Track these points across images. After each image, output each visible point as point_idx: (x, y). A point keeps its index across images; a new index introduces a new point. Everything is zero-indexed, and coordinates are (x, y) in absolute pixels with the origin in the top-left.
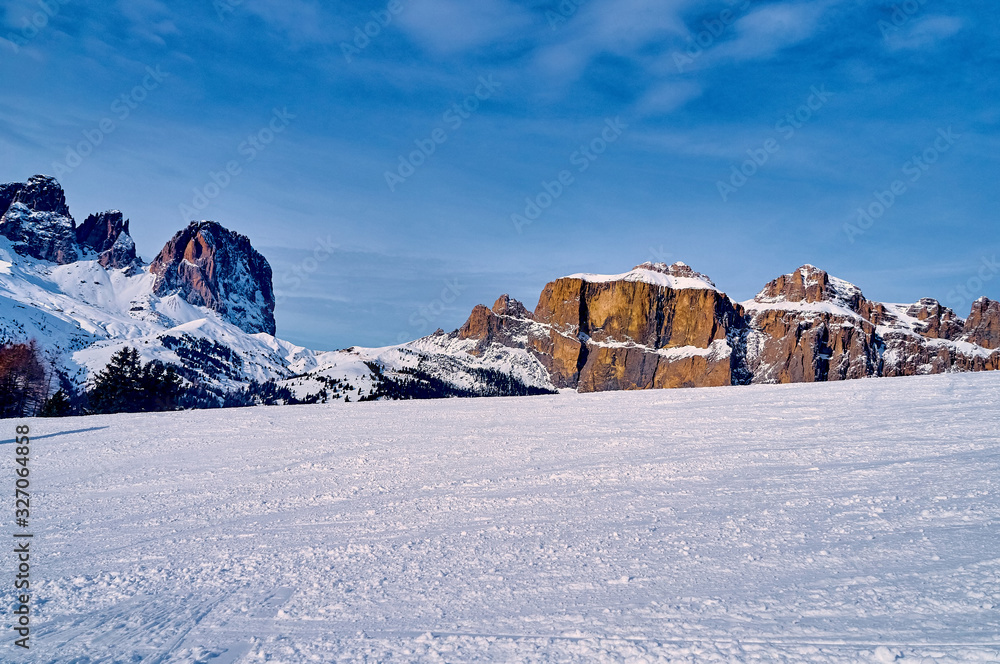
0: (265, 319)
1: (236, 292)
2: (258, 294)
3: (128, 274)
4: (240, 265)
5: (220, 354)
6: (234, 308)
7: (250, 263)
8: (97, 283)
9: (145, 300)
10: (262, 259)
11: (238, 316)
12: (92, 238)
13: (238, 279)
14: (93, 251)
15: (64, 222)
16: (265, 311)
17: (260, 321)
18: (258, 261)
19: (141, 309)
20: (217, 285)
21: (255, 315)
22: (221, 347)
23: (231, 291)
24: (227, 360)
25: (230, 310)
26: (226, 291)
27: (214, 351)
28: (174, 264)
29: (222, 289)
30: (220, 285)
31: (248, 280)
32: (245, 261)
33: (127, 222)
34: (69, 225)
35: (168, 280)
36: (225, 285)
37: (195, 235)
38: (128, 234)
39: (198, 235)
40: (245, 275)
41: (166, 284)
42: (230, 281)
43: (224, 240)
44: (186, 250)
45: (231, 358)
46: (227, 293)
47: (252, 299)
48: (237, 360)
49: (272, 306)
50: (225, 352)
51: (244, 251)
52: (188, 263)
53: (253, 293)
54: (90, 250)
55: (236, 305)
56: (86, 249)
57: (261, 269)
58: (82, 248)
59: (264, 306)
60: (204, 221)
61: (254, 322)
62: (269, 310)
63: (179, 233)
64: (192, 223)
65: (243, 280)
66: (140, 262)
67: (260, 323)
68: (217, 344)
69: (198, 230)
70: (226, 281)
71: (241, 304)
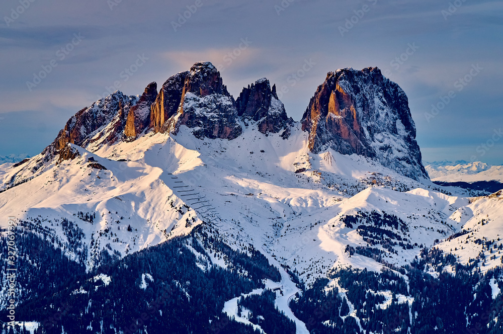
0: (410, 147)
1: (379, 132)
2: (400, 125)
3: (285, 136)
4: (377, 100)
5: (390, 225)
6: (381, 148)
7: (386, 95)
8: (263, 151)
9: (305, 160)
10: (395, 86)
11: (385, 154)
12: (250, 109)
13: (378, 116)
14: (253, 121)
15: (225, 101)
16: (407, 139)
17: (405, 153)
18: (392, 90)
19: (304, 170)
20: (363, 132)
21: (400, 148)
22: (389, 217)
23: (375, 131)
24: (397, 228)
25: (378, 152)
26: (370, 133)
27: (385, 222)
28: (322, 119)
29: (367, 133)
30: (365, 129)
31: (387, 114)
32: (380, 94)
33: (274, 87)
34: (229, 103)
35: (319, 135)
36: (369, 128)
37: (334, 87)
38: (277, 98)
39: (337, 87)
40: (383, 109)
41: (319, 140)
42: (373, 123)
43: (360, 83)
44: (330, 104)
45: (399, 227)
46: (372, 135)
47: (394, 131)
48: (405, 227)
49: (414, 133)
50: (393, 221)
51: (378, 85)
52: (334, 116)
53: (394, 125)
54: (250, 120)
55: (382, 145)
56: (246, 120)
57: (396, 98)
58: (243, 120)
59: (406, 134)
60: (339, 70)
61: (401, 155)
62: (412, 137)
63: (320, 87)
64: (329, 75)
65: (382, 116)
66: (291, 121)
67: (407, 155)
68: (385, 216)
69: (335, 81)
70: (369, 124)
71: (386, 142)
